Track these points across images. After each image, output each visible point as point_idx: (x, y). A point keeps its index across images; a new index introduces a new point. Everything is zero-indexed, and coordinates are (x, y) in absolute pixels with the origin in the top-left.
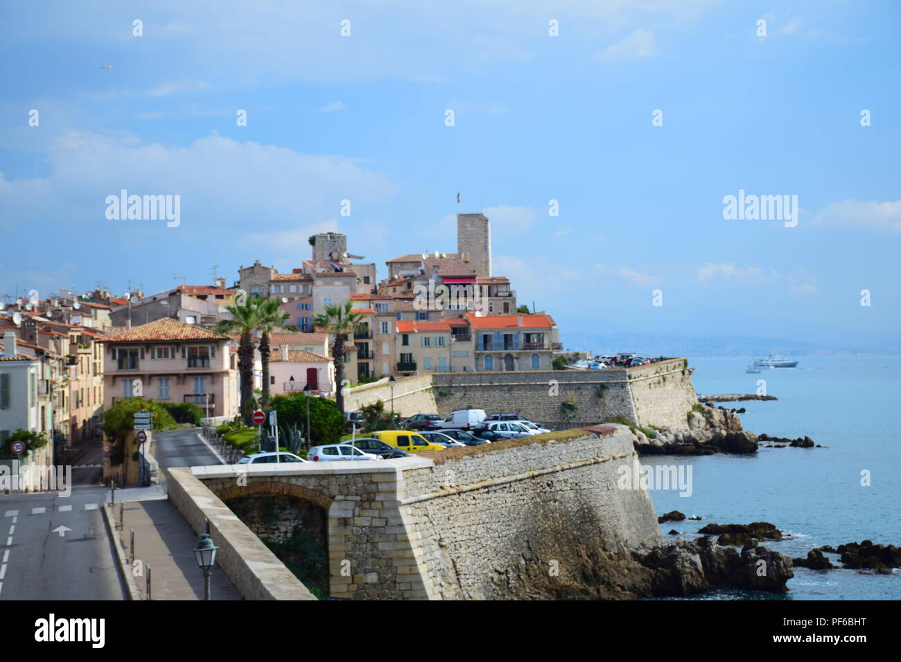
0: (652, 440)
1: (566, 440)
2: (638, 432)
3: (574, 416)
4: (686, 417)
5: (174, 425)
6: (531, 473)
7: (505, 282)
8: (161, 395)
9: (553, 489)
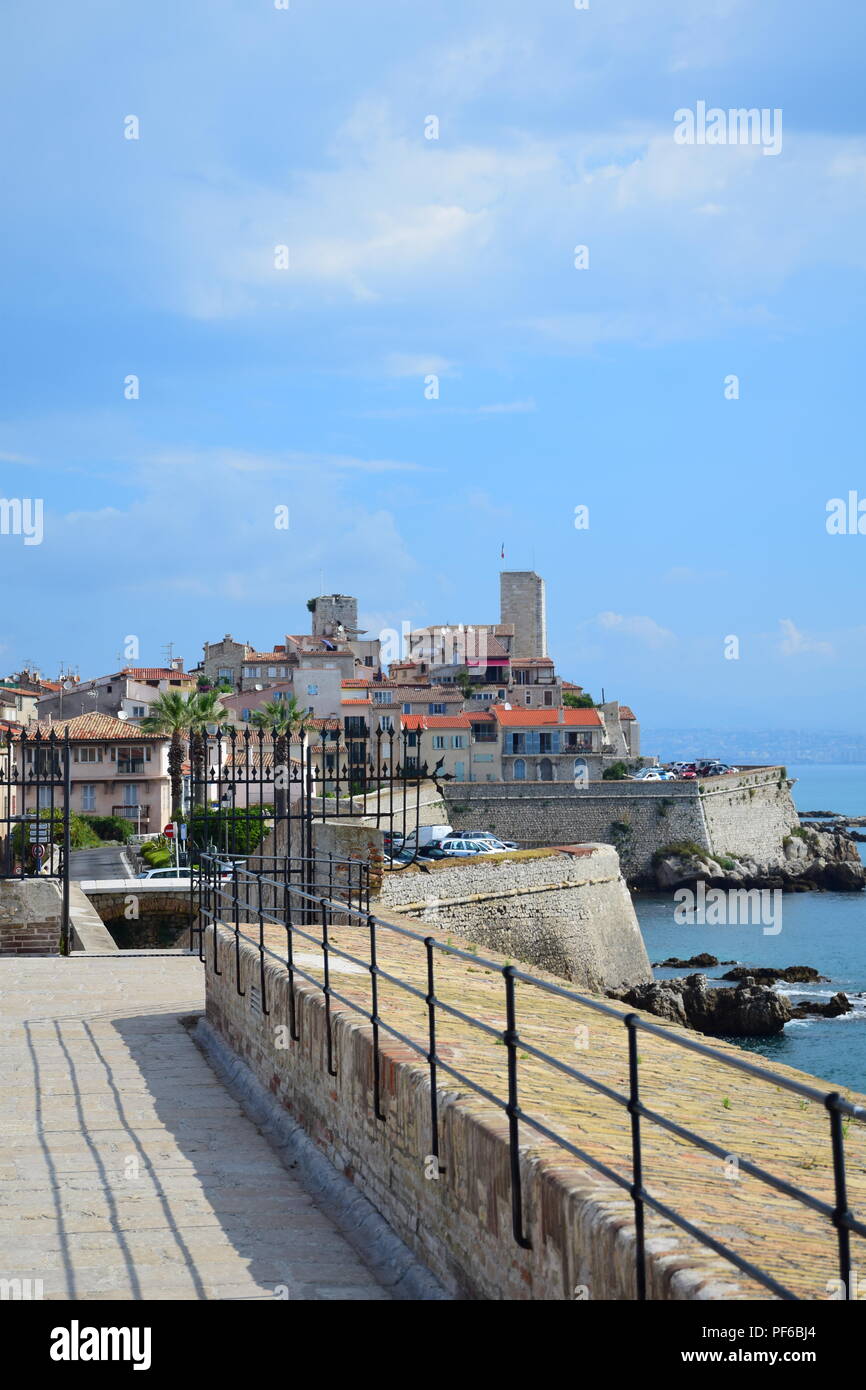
0: (728, 872)
1: (527, 860)
2: (711, 862)
3: (627, 840)
4: (781, 844)
5: (97, 841)
6: (476, 897)
7: (548, 665)
8: (85, 807)
9: (506, 915)
